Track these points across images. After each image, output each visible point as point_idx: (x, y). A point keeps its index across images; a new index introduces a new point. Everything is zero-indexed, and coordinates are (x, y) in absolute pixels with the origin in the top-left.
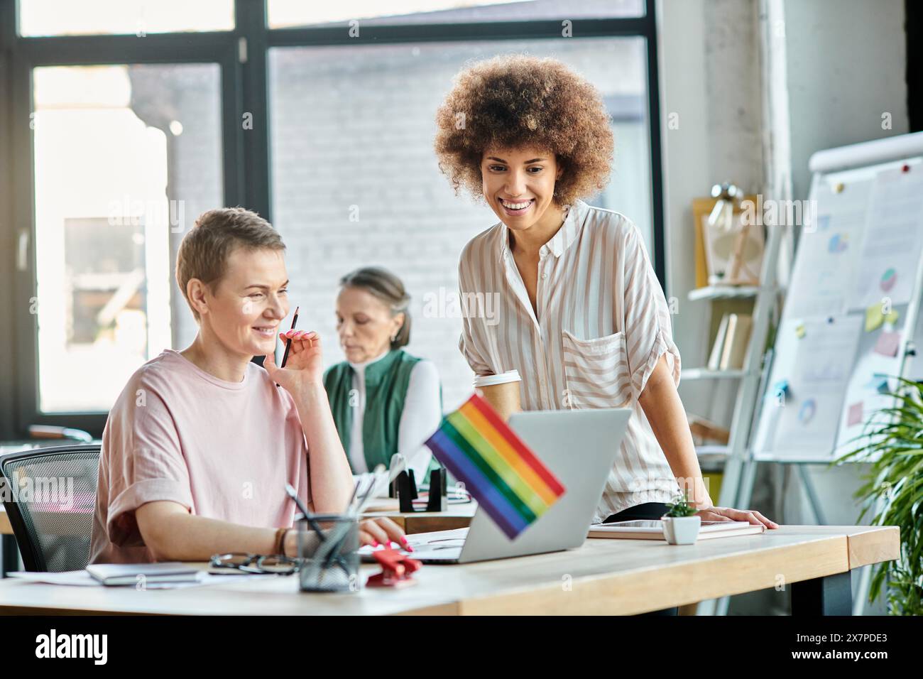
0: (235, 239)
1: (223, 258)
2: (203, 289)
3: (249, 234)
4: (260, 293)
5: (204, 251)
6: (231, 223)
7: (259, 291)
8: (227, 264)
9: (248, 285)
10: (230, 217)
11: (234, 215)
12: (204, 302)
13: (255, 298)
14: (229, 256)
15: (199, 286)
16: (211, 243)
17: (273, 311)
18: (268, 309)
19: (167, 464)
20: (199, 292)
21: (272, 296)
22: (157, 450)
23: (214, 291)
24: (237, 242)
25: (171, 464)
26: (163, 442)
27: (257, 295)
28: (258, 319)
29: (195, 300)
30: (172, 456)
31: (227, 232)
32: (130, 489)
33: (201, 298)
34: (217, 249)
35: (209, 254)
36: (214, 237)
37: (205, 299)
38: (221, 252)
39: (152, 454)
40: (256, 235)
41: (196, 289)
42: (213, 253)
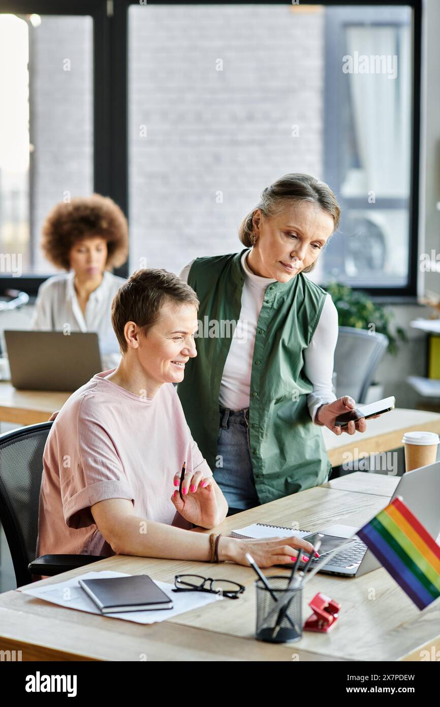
0: (165, 295)
1: (157, 309)
2: (137, 330)
3: (176, 292)
4: (181, 336)
5: (141, 302)
6: (163, 282)
7: (180, 335)
8: (159, 313)
9: (174, 331)
10: (161, 277)
11: (164, 276)
12: (136, 340)
13: (176, 340)
14: (162, 307)
15: (134, 327)
16: (148, 296)
17: (188, 350)
18: (185, 348)
19: (108, 468)
20: (133, 332)
21: (188, 340)
22: (99, 458)
23: (146, 333)
24: (167, 297)
25: (111, 467)
26: (102, 450)
27: (178, 338)
28: (177, 356)
29: (130, 338)
30: (111, 460)
31: (159, 288)
32: (83, 491)
33: (134, 336)
34: (153, 301)
35: (146, 304)
36: (150, 292)
37: (137, 337)
38: (156, 304)
39: (96, 461)
40: (182, 293)
41: (131, 329)
42: (149, 304)
